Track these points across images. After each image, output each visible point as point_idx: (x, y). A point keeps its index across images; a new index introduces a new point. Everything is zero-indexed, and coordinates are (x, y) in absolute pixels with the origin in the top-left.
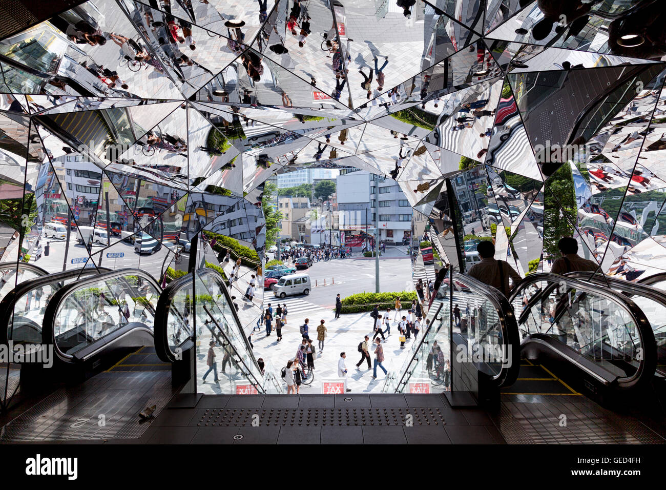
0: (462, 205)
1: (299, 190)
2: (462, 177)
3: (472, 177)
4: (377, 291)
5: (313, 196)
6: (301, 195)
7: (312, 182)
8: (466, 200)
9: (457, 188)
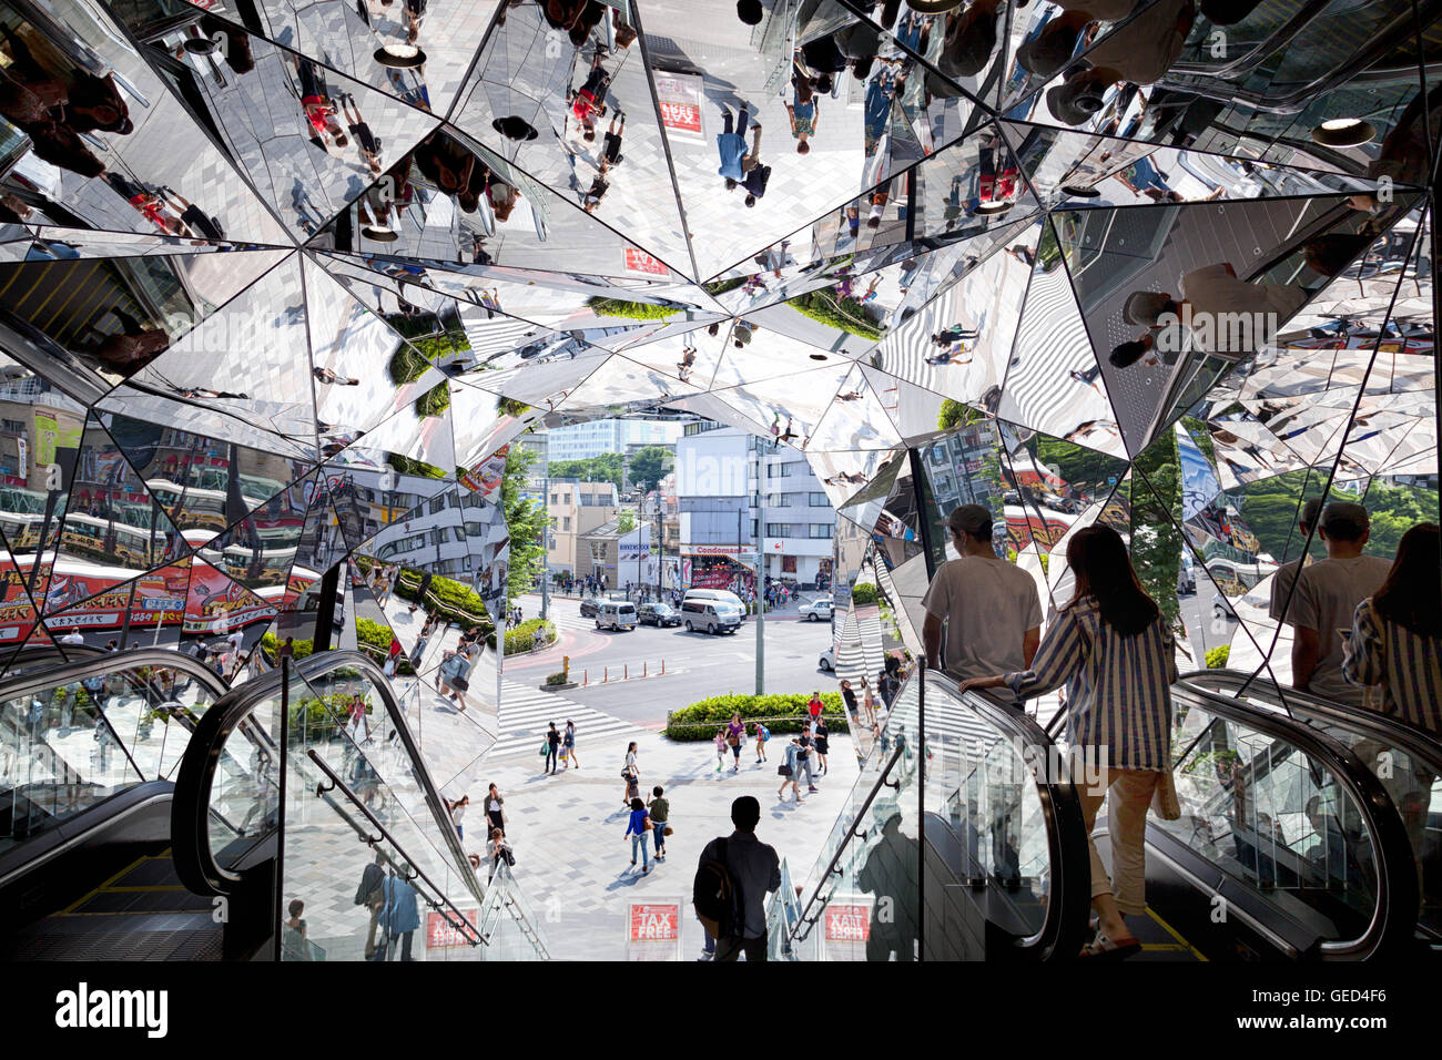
0: (944, 506)
1: (594, 466)
2: (943, 448)
3: (965, 446)
4: (759, 692)
5: (625, 479)
6: (600, 478)
7: (624, 450)
8: (953, 495)
9: (934, 469)
